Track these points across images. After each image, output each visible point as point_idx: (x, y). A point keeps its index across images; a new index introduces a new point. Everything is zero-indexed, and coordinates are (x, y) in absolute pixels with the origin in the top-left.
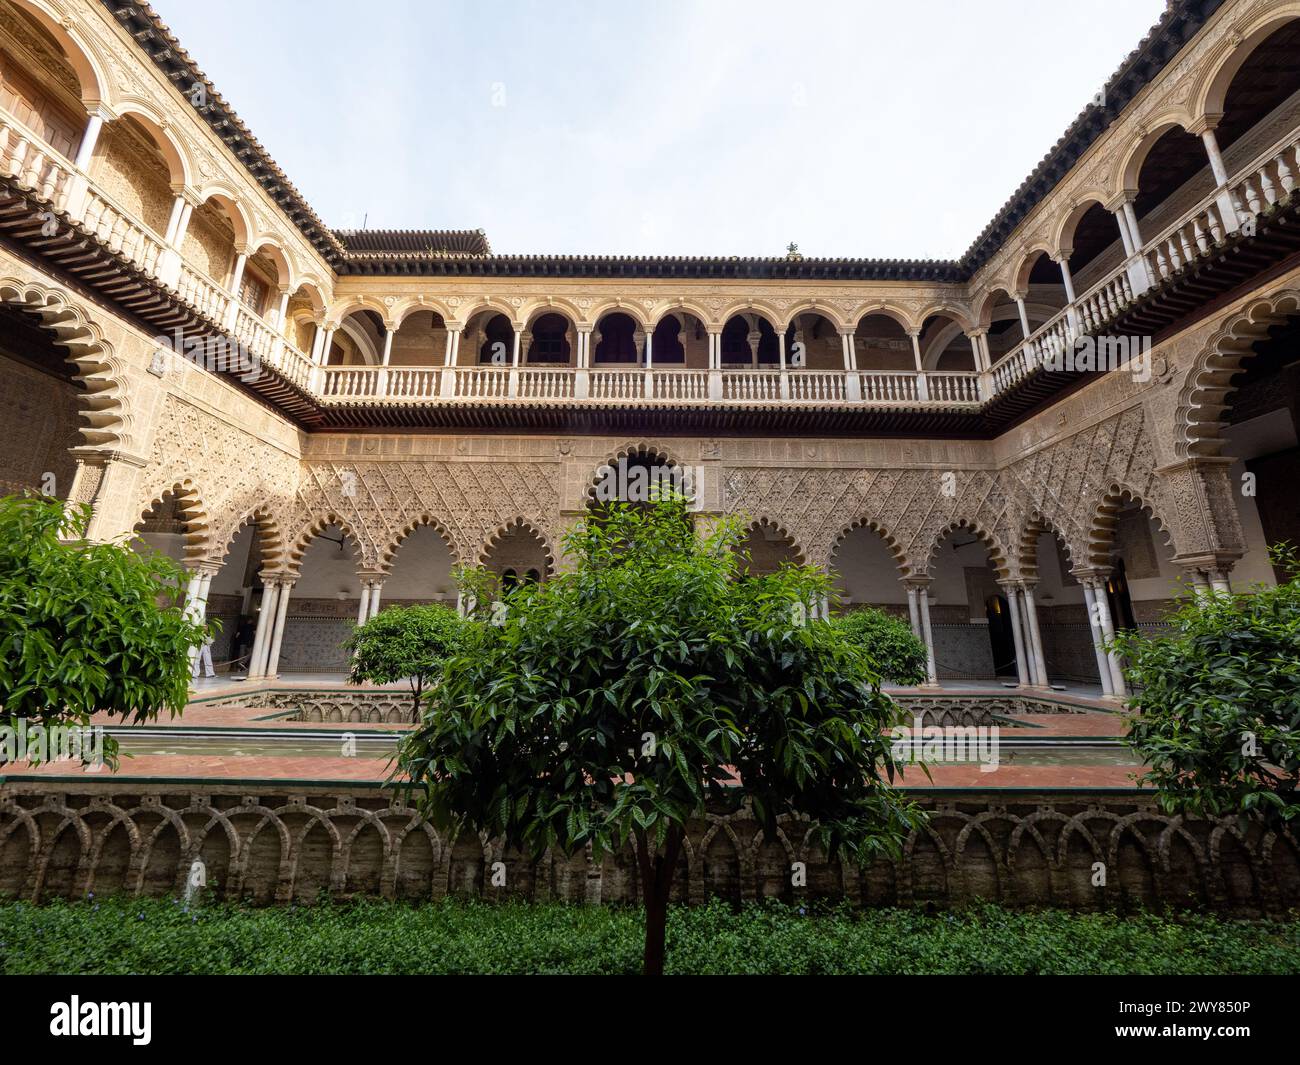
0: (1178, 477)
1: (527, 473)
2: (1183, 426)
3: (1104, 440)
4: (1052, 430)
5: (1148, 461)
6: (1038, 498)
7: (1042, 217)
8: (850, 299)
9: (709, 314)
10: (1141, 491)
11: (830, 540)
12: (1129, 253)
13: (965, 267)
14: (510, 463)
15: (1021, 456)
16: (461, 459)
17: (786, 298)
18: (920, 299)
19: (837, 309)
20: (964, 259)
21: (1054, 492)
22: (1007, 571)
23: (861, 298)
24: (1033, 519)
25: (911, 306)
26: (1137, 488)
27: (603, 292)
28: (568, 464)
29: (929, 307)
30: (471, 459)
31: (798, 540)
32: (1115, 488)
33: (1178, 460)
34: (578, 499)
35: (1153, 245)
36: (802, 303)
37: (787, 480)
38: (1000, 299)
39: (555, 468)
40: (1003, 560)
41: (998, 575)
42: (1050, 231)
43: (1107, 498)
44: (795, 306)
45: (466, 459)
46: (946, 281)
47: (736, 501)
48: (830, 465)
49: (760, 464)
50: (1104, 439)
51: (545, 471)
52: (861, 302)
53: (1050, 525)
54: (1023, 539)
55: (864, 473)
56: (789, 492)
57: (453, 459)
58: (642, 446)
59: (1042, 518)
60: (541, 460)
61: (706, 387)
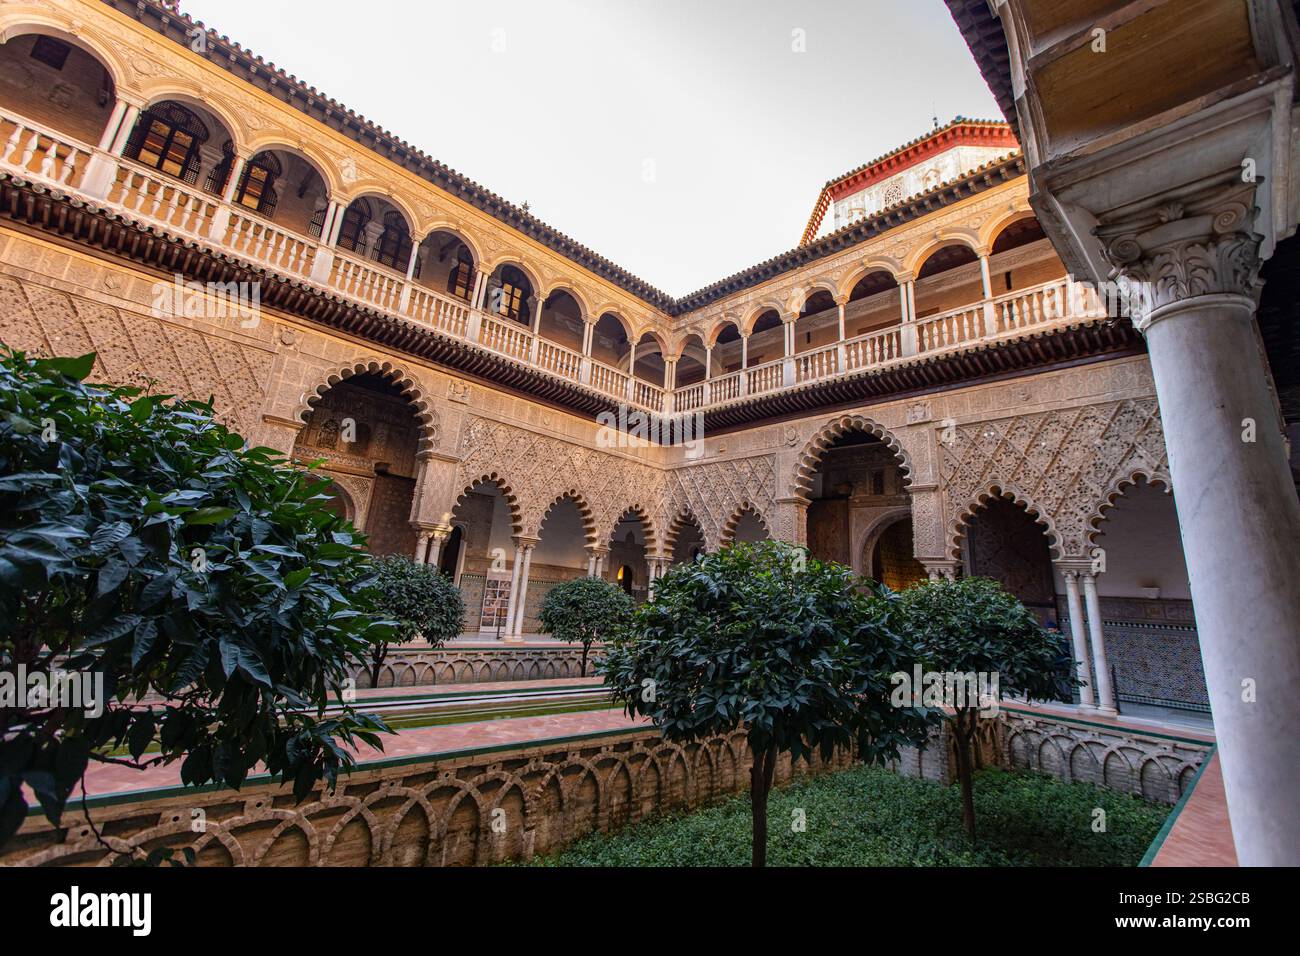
0: (787, 507)
1: (220, 353)
2: (795, 476)
3: (746, 470)
4: (713, 453)
5: (770, 492)
6: (691, 499)
7: (742, 300)
8: (600, 294)
9: (484, 251)
10: (762, 511)
11: (545, 505)
12: (787, 354)
13: (678, 307)
14: (196, 331)
15: (685, 465)
16: (106, 299)
17: (552, 269)
18: (644, 317)
19: (589, 299)
20: (680, 301)
21: (705, 497)
22: (654, 549)
23: (606, 297)
24: (683, 514)
25: (639, 319)
26: (760, 507)
27: (374, 170)
28: (287, 358)
29: (648, 325)
30: (124, 305)
31: (520, 500)
32: (746, 504)
33: (789, 496)
34: (292, 406)
35: (801, 355)
36: (564, 280)
37: (522, 441)
38: (693, 342)
39: (265, 357)
40: (654, 540)
41: (646, 551)
42: (744, 310)
43: (739, 510)
44: (558, 280)
45: (116, 302)
46: (663, 310)
47: (473, 450)
48: (558, 436)
49: (502, 419)
50: (745, 468)
51: (253, 357)
52: (606, 301)
53: (695, 520)
54: (672, 527)
55: (581, 450)
56: (521, 451)
57: (88, 294)
58: (387, 366)
59: (690, 515)
60: (248, 341)
61: (464, 323)
